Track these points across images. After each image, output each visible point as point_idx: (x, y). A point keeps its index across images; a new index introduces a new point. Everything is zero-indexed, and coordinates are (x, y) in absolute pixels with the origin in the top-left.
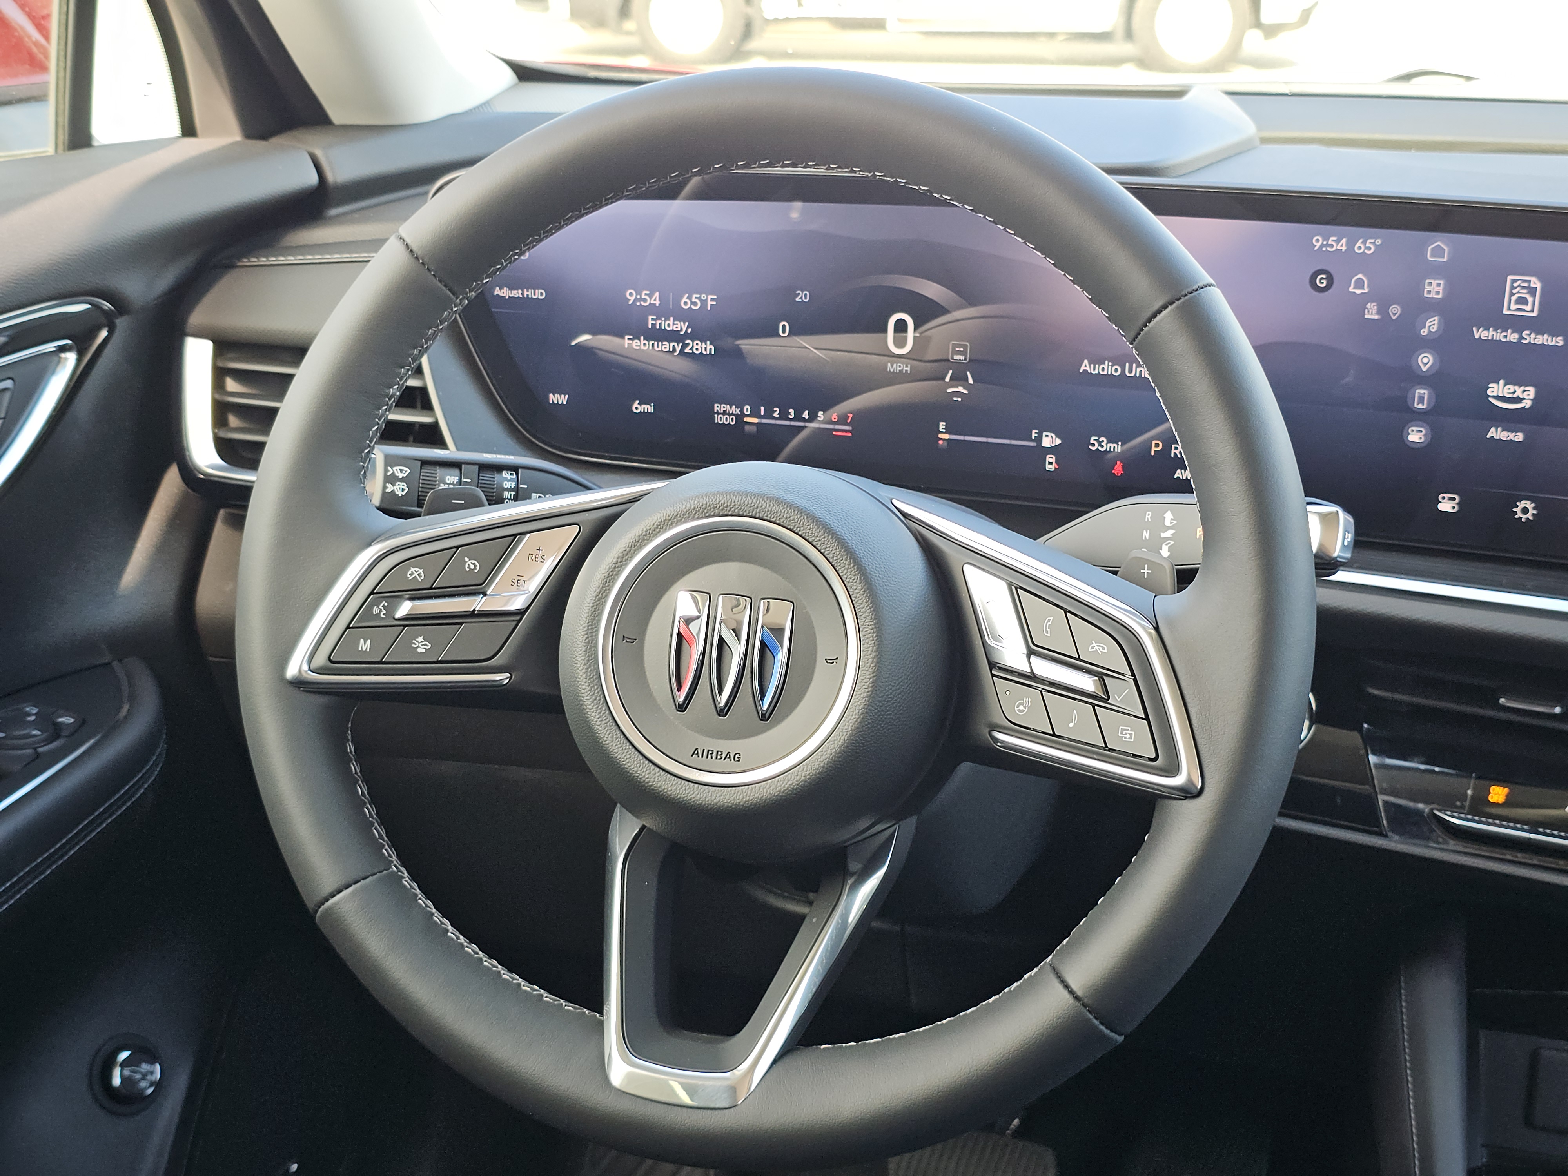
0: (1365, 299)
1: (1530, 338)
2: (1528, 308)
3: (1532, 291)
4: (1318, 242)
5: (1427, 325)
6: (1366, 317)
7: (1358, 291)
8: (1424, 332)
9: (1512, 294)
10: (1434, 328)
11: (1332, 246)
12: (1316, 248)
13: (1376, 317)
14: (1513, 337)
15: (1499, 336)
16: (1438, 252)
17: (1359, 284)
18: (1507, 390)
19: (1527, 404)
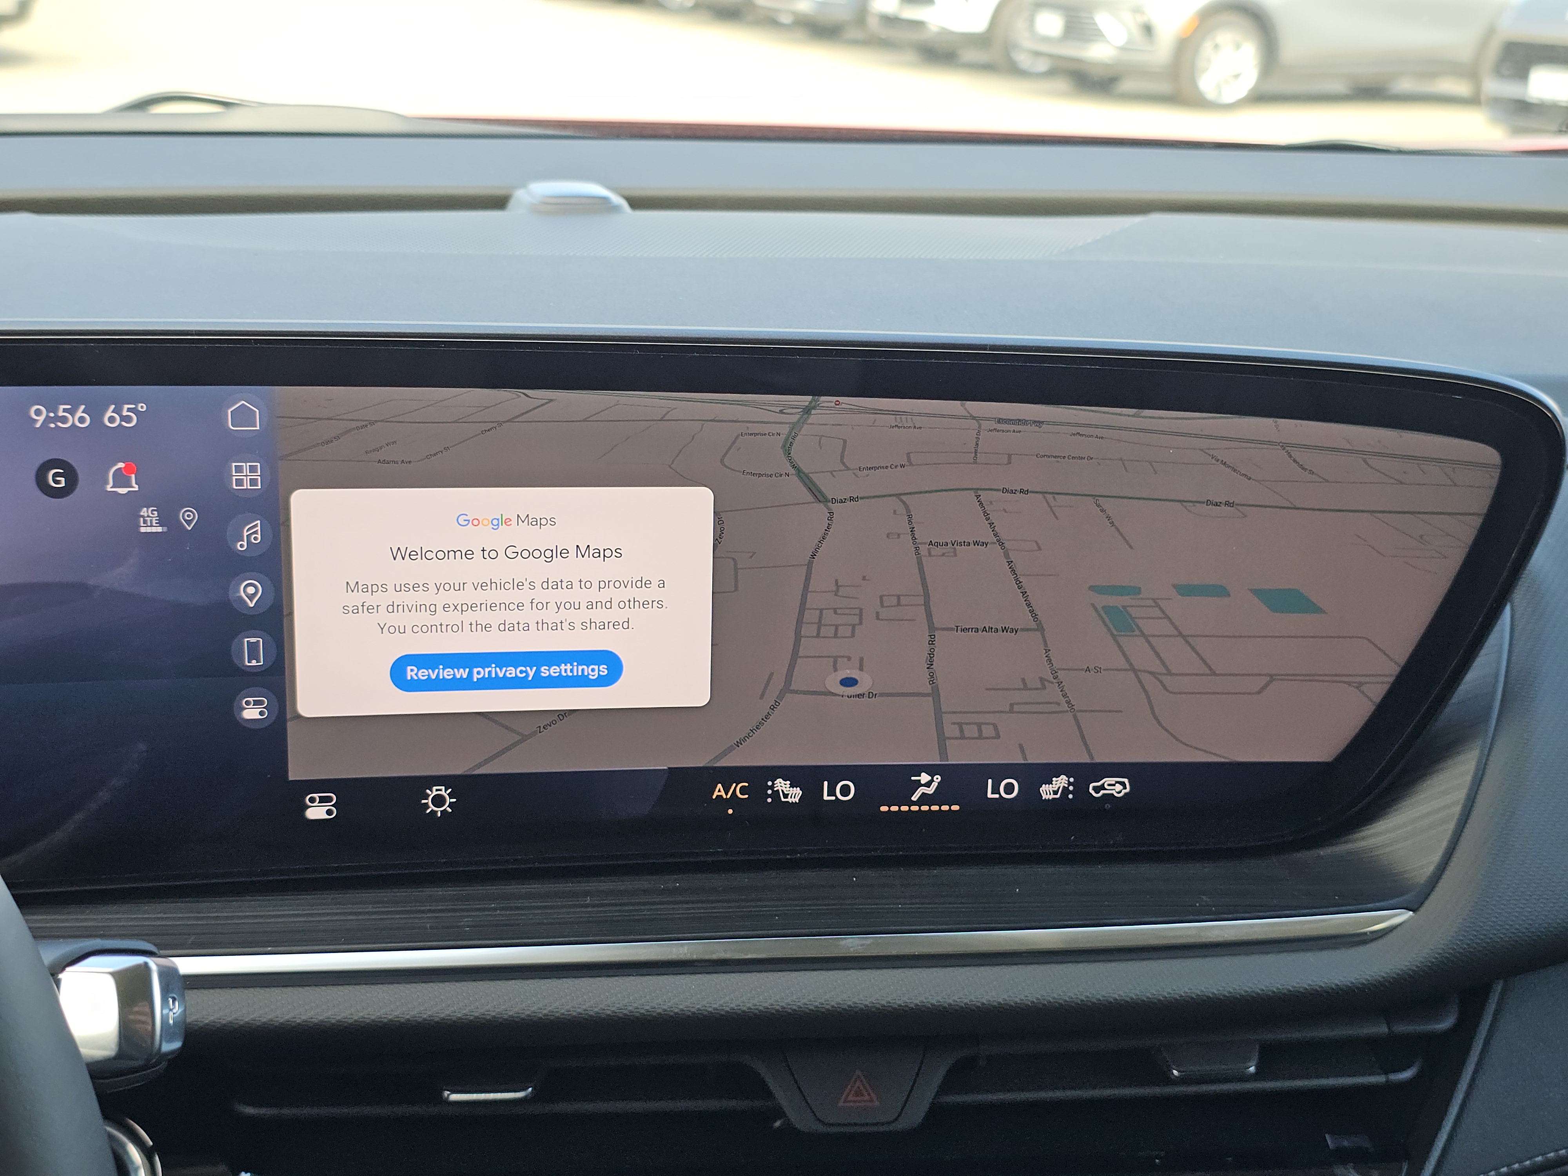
0: (135, 502)
4: (39, 415)
5: (246, 534)
6: (143, 530)
7: (123, 491)
8: (242, 546)
10: (258, 539)
11: (64, 420)
12: (38, 425)
13: (160, 529)
16: (243, 416)
17: (122, 479)
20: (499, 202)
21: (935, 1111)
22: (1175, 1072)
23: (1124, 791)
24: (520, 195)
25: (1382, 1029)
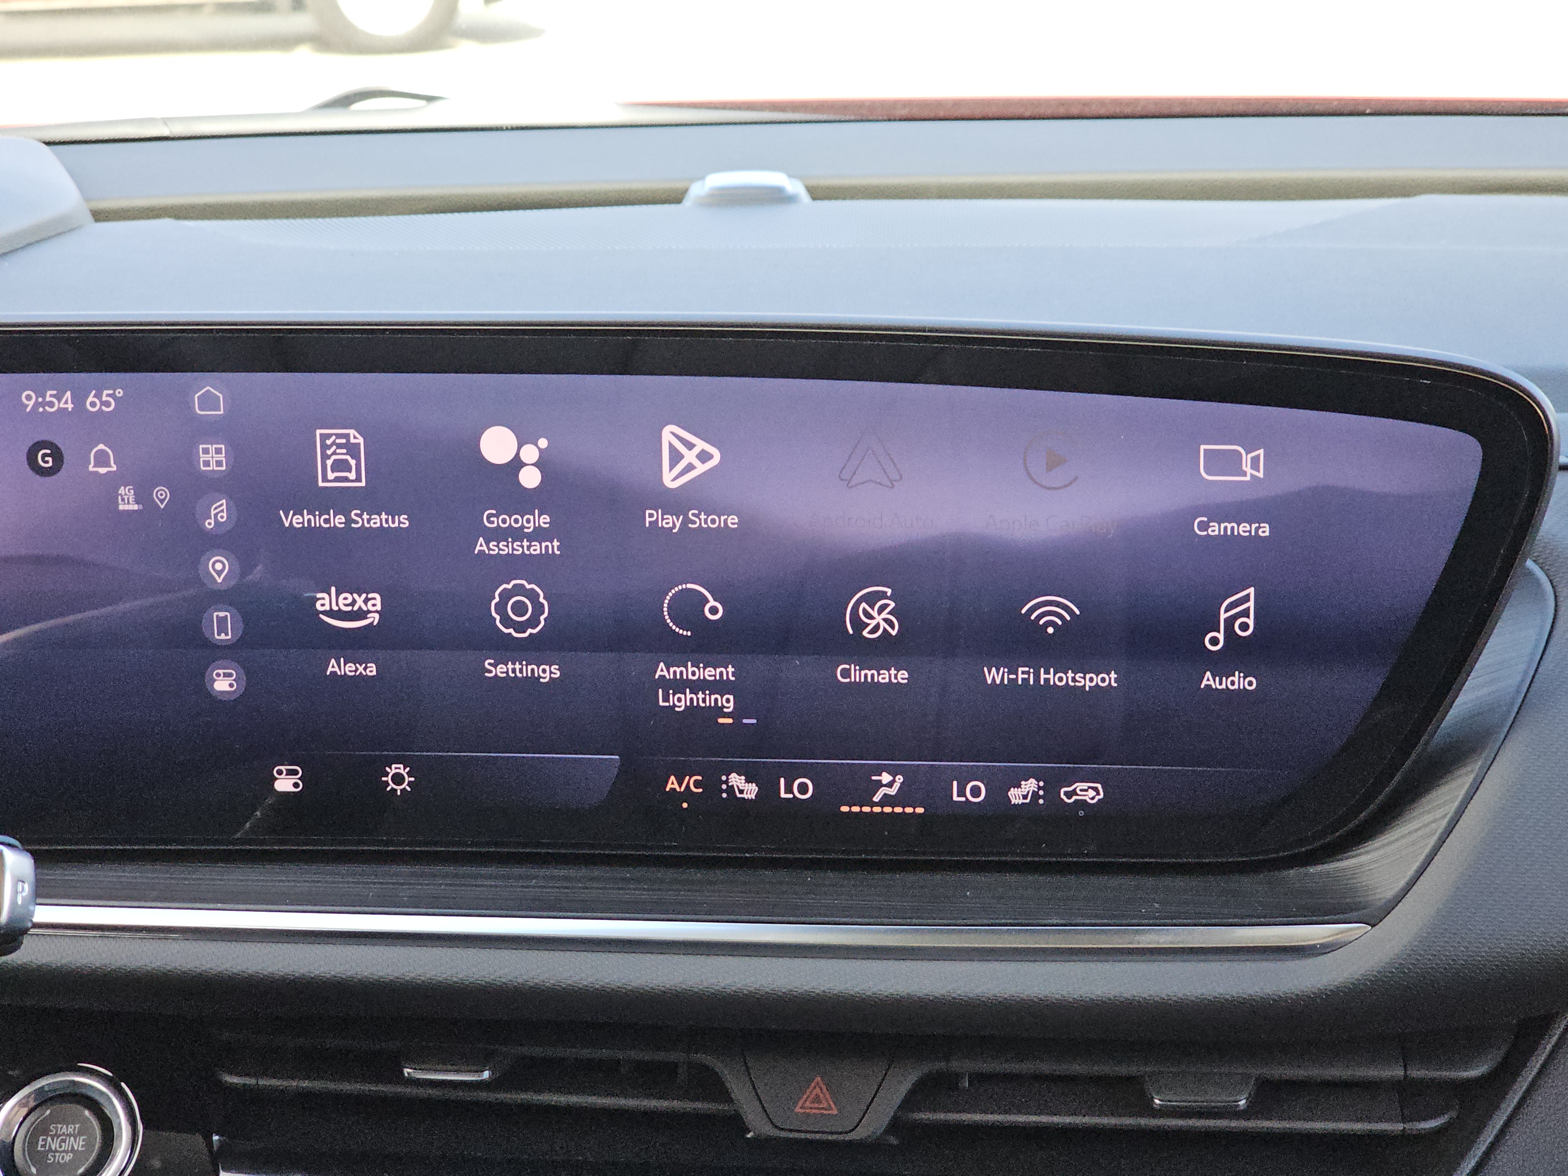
0: (114, 481)
1: (363, 520)
2: (352, 476)
3: (353, 450)
4: (29, 400)
5: (213, 513)
6: (121, 507)
7: (103, 470)
8: (210, 524)
9: (325, 457)
10: (223, 517)
11: (51, 404)
12: (28, 409)
13: (136, 507)
14: (339, 521)
15: (319, 521)
16: (208, 401)
17: (102, 459)
18: (344, 601)
19: (374, 619)
21: (895, 1126)
22: (1157, 1101)
25: (1397, 1072)
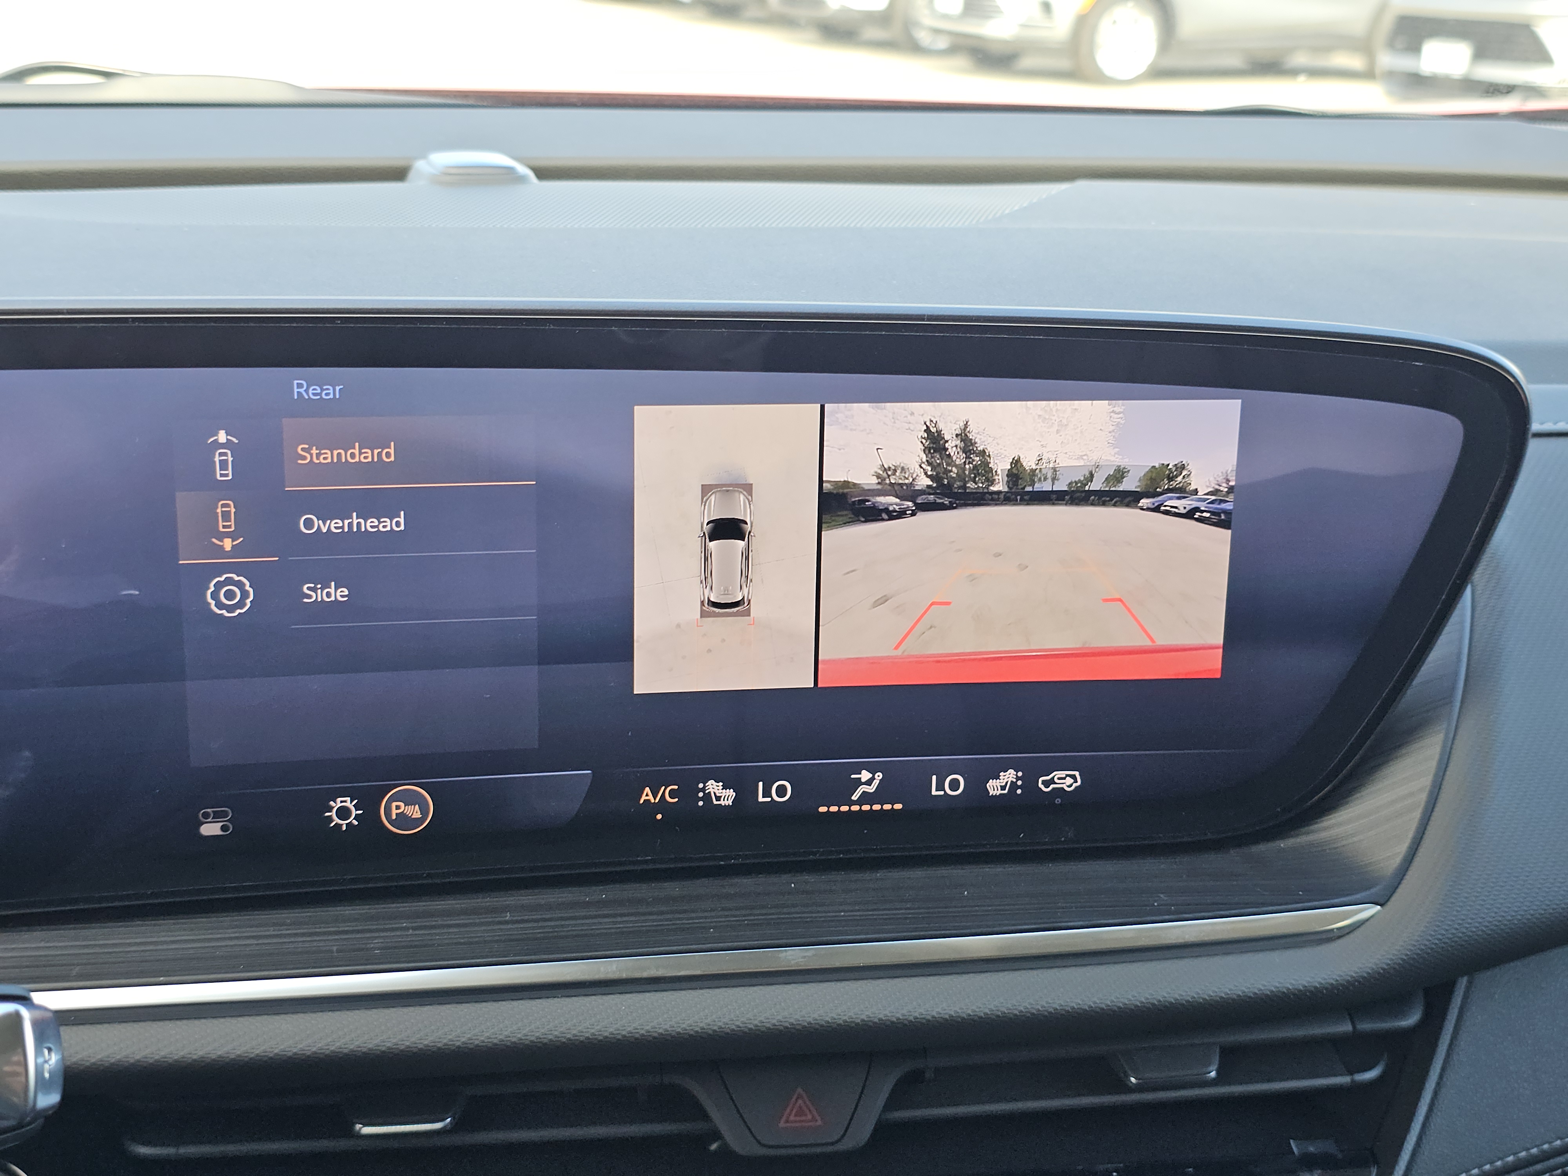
20: (398, 174)
21: (882, 1130)
22: (1133, 1080)
23: (1075, 785)
24: (420, 165)
25: (1346, 1027)
